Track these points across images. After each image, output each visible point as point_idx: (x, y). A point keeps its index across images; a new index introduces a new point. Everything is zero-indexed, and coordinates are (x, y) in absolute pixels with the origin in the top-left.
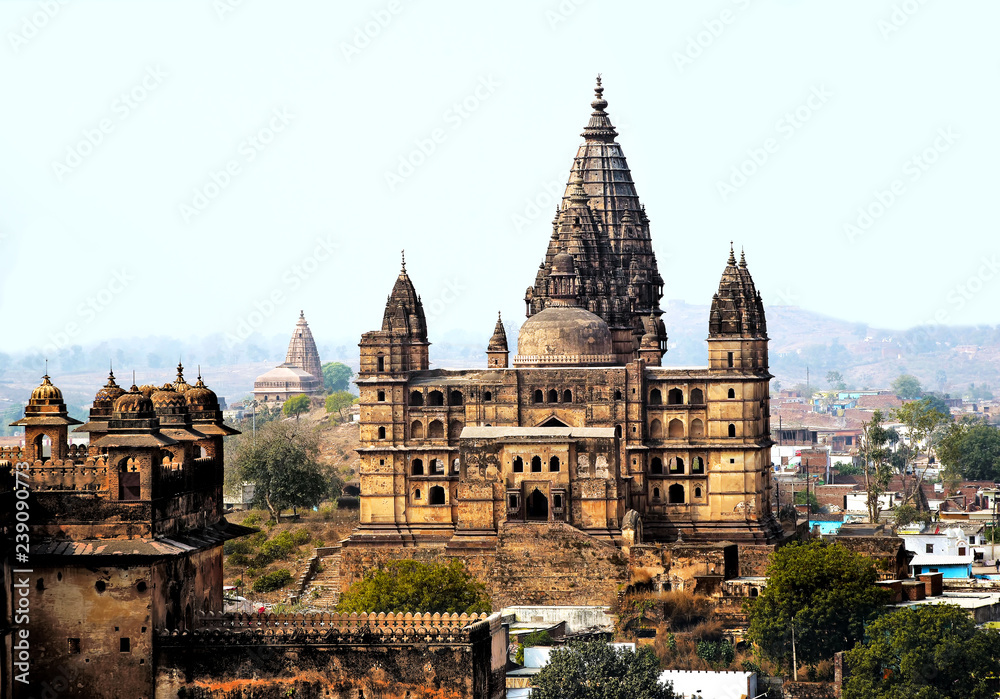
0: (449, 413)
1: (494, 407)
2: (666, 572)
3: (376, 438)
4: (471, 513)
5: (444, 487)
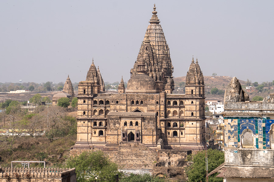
0: (105, 107)
1: (119, 105)
2: (169, 158)
3: (82, 115)
4: (111, 139)
5: (103, 131)
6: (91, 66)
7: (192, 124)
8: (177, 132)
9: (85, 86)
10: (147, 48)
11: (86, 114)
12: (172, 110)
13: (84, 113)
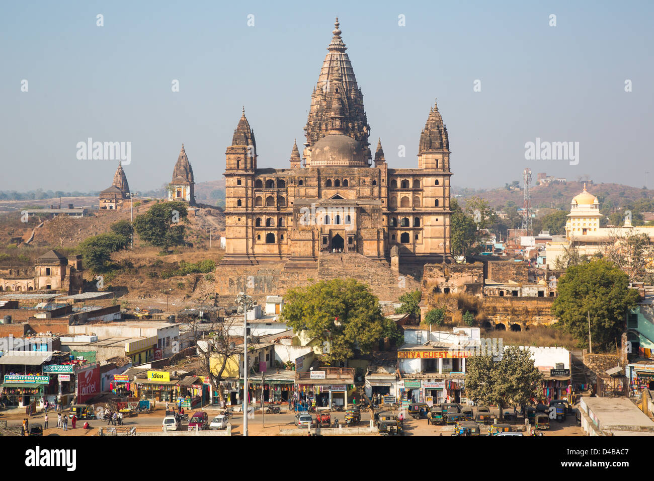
0: (278, 192)
1: (305, 188)
2: (447, 281)
3: (236, 205)
4: (300, 247)
5: (275, 234)
6: (241, 121)
7: (437, 220)
8: (408, 234)
9: (240, 154)
10: (337, 90)
11: (243, 204)
12: (400, 195)
13: (239, 203)
